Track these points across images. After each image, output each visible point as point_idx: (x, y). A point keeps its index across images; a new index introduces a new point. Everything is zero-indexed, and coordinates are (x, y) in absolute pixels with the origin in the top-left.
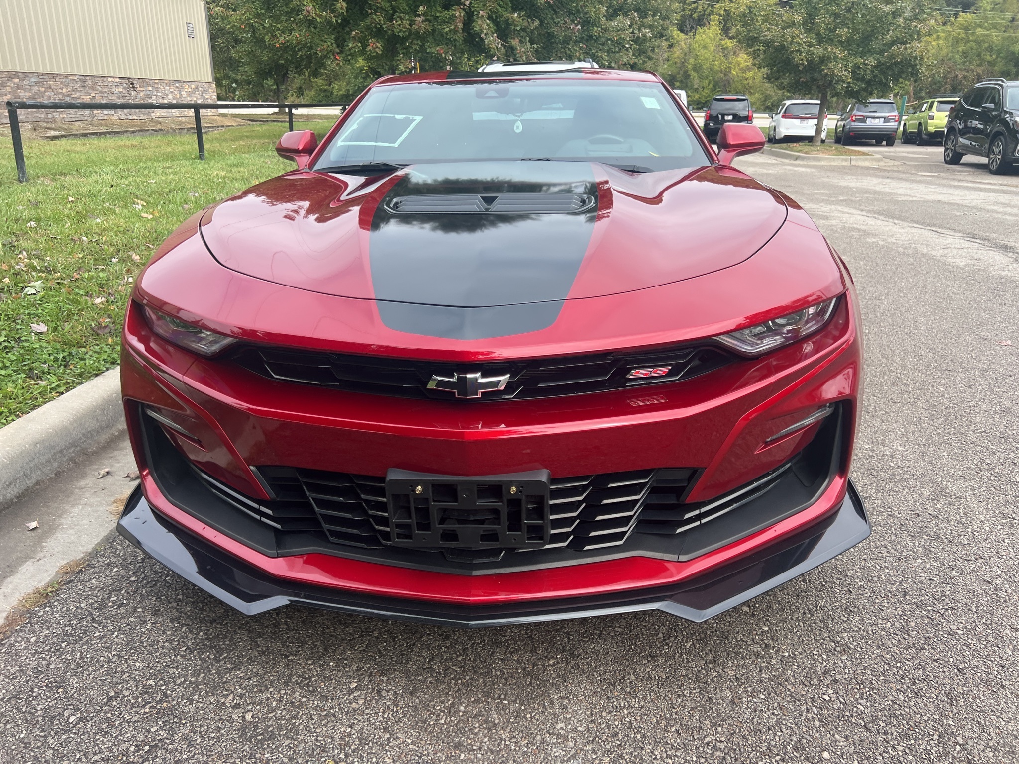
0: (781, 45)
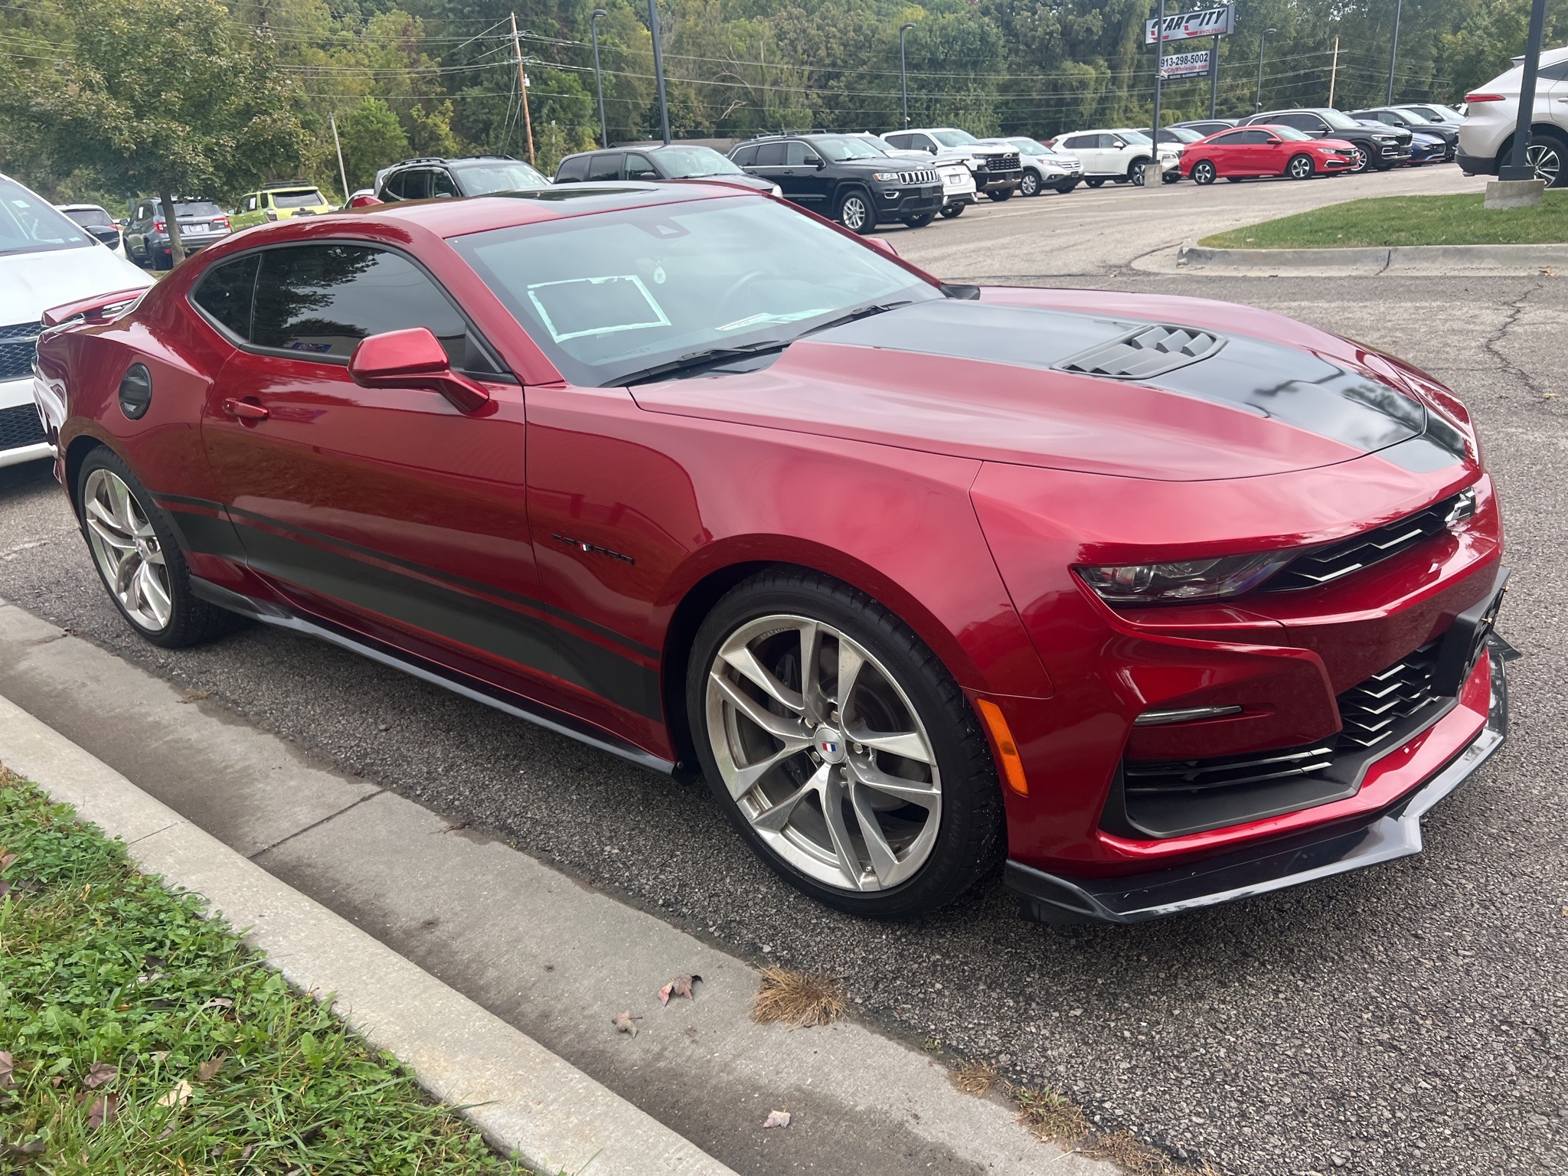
0: (74, 119)
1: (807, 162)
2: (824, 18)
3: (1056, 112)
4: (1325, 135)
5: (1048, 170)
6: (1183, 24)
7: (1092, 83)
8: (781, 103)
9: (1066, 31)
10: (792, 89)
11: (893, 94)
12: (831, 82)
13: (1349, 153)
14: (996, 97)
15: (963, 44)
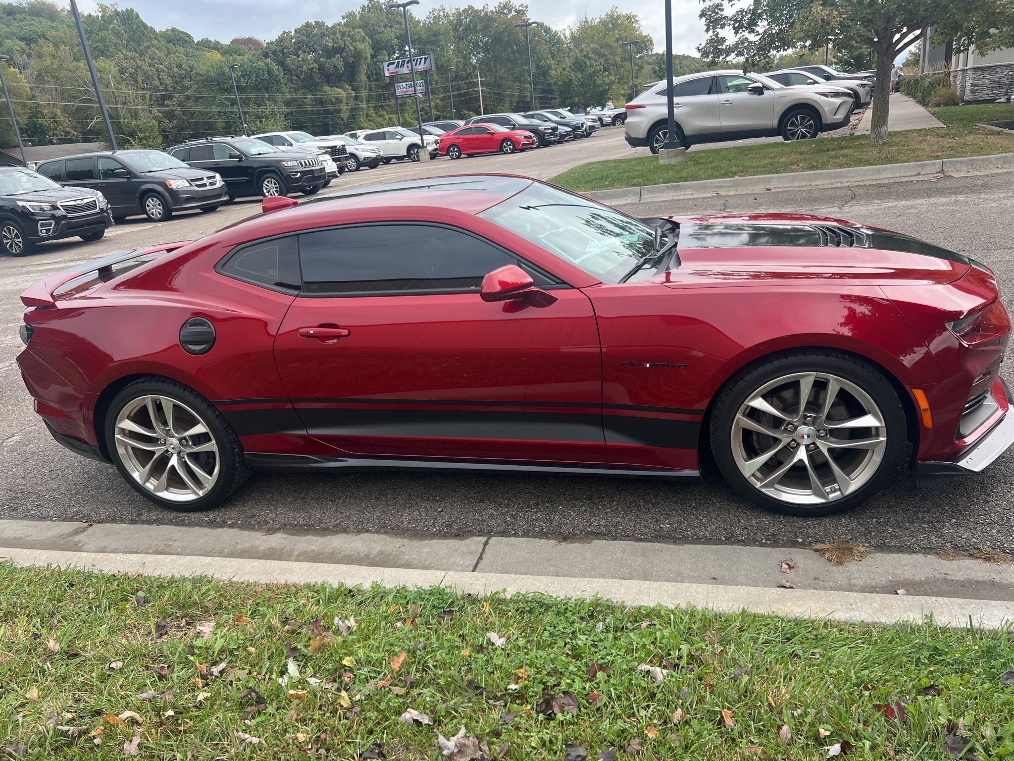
1: (231, 157)
2: (153, 59)
3: (324, 118)
4: (514, 128)
5: (363, 154)
6: (406, 64)
7: (344, 99)
8: (132, 116)
9: (321, 68)
10: (139, 107)
11: (214, 109)
12: (166, 102)
13: (531, 138)
14: (285, 109)
15: (257, 76)
